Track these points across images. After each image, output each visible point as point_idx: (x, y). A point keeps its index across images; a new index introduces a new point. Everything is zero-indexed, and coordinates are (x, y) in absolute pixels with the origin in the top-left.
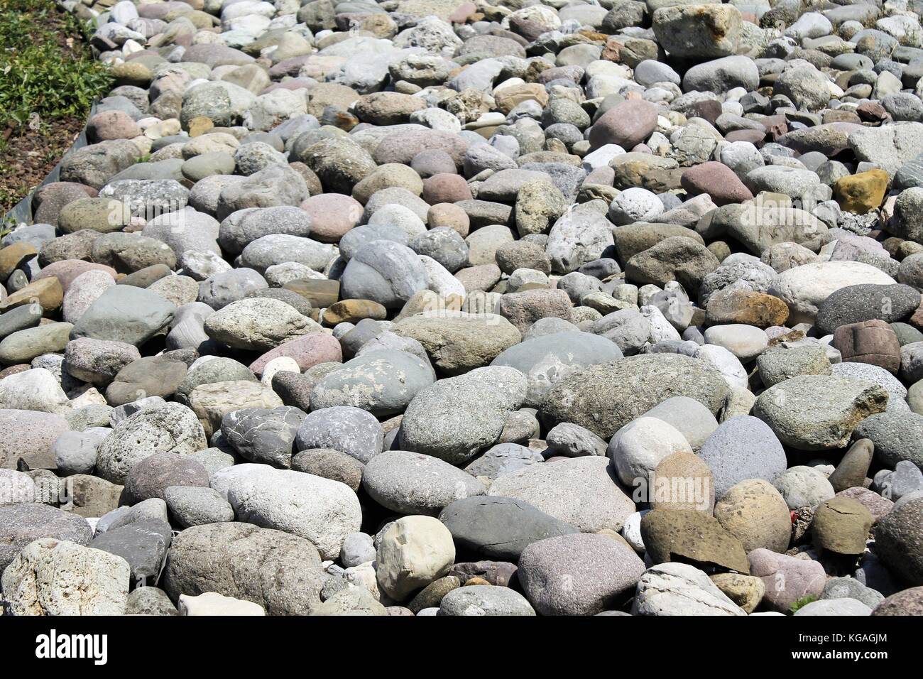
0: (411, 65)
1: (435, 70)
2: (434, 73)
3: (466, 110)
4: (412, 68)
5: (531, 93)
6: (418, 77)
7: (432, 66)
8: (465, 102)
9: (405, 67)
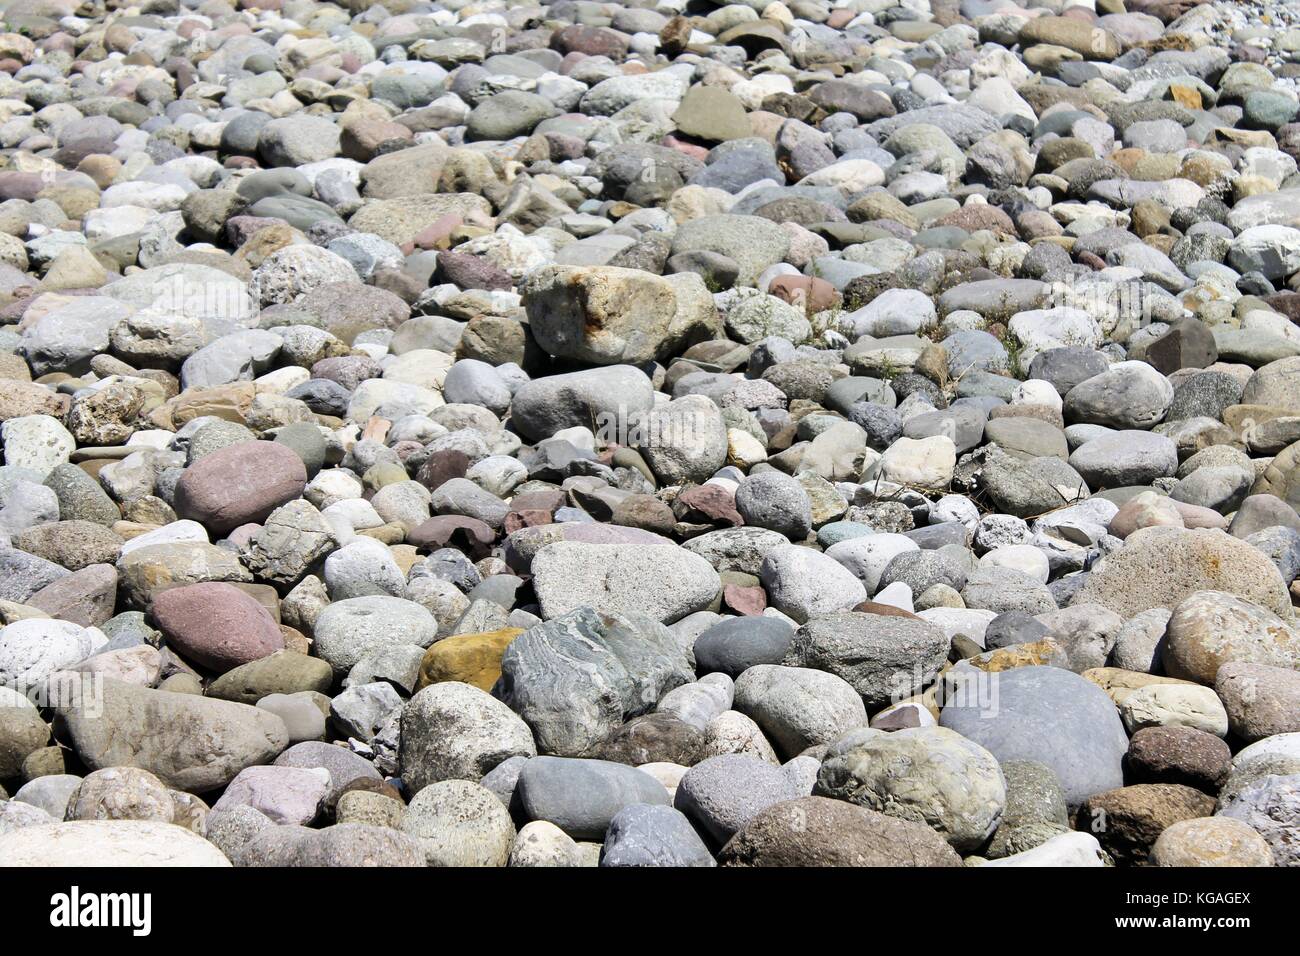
0: (133, 330)
1: (170, 342)
2: (168, 347)
3: (90, 424)
4: (134, 334)
5: (230, 403)
6: (140, 351)
7: (165, 335)
8: (94, 409)
9: (124, 331)
